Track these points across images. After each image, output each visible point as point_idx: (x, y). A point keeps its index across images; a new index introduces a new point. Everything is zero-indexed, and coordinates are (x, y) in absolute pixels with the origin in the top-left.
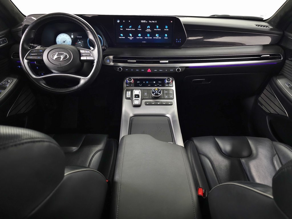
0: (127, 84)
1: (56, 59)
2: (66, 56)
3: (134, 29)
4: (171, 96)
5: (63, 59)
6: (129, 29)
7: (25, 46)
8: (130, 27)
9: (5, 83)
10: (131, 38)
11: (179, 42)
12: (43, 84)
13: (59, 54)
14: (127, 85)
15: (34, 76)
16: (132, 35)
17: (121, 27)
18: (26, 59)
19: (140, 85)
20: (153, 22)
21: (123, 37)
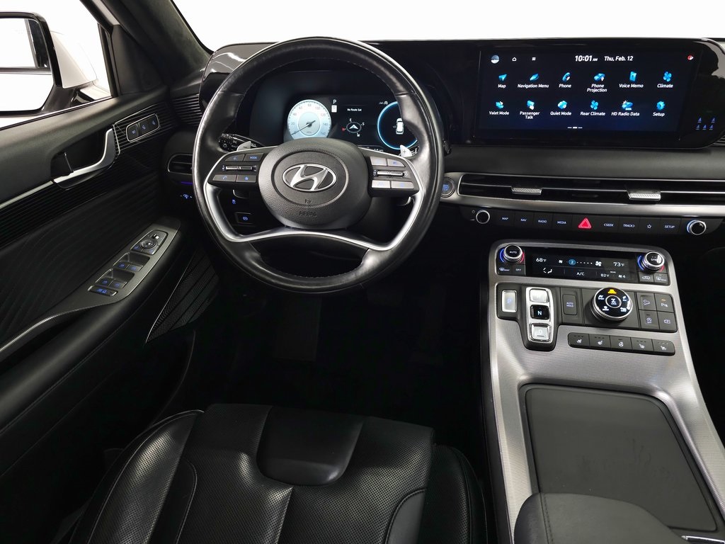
0: (499, 264)
1: (296, 185)
2: (329, 176)
3: (547, 86)
4: (667, 321)
5: (319, 187)
6: (527, 86)
7: (210, 143)
8: (533, 78)
9: (147, 244)
10: (530, 116)
11: (708, 127)
12: (252, 257)
13: (309, 171)
14: (502, 269)
15: (230, 237)
16: (535, 106)
17: (503, 77)
18: (210, 182)
19: (547, 270)
20: (620, 59)
21: (503, 110)
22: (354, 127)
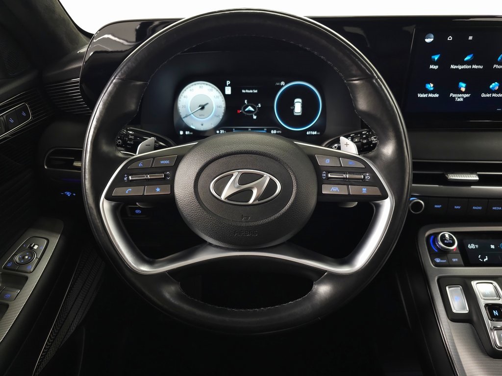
0: (433, 254)
1: (228, 198)
2: (272, 186)
3: (481, 67)
5: (258, 198)
6: (460, 67)
8: (467, 58)
9: (23, 258)
10: (459, 98)
12: (169, 292)
13: (245, 179)
16: (466, 87)
17: (436, 58)
18: (107, 198)
19: (483, 258)
21: (433, 92)
22: (250, 108)
